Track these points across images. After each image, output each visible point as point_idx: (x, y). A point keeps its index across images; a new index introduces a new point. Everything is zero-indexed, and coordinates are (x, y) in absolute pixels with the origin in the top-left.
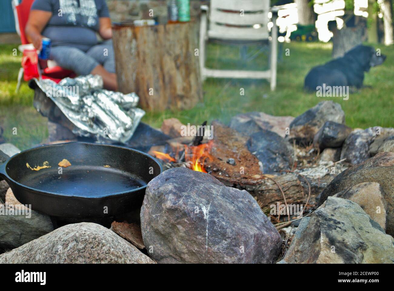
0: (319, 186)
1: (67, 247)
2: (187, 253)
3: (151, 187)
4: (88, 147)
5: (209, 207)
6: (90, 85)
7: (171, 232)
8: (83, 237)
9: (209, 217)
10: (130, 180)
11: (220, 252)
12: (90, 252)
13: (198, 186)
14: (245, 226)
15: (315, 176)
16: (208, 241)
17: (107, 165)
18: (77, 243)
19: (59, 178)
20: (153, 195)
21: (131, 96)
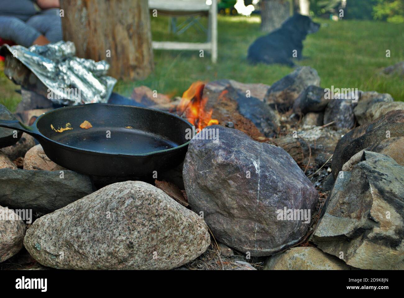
0: (315, 148)
1: (124, 204)
2: (236, 209)
3: (195, 144)
4: (108, 108)
5: (259, 162)
6: (63, 51)
7: (220, 188)
8: (139, 194)
9: (261, 171)
10: (155, 141)
11: (272, 206)
12: (148, 208)
13: (243, 142)
14: (292, 180)
15: (311, 138)
16: (259, 195)
17: (129, 126)
18: (134, 199)
19: (84, 140)
20: (199, 152)
21: (102, 64)
